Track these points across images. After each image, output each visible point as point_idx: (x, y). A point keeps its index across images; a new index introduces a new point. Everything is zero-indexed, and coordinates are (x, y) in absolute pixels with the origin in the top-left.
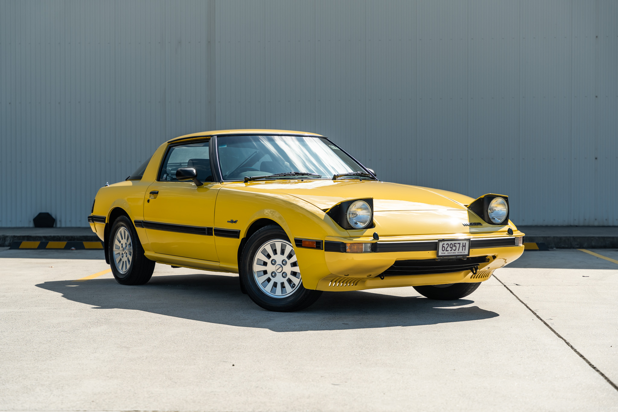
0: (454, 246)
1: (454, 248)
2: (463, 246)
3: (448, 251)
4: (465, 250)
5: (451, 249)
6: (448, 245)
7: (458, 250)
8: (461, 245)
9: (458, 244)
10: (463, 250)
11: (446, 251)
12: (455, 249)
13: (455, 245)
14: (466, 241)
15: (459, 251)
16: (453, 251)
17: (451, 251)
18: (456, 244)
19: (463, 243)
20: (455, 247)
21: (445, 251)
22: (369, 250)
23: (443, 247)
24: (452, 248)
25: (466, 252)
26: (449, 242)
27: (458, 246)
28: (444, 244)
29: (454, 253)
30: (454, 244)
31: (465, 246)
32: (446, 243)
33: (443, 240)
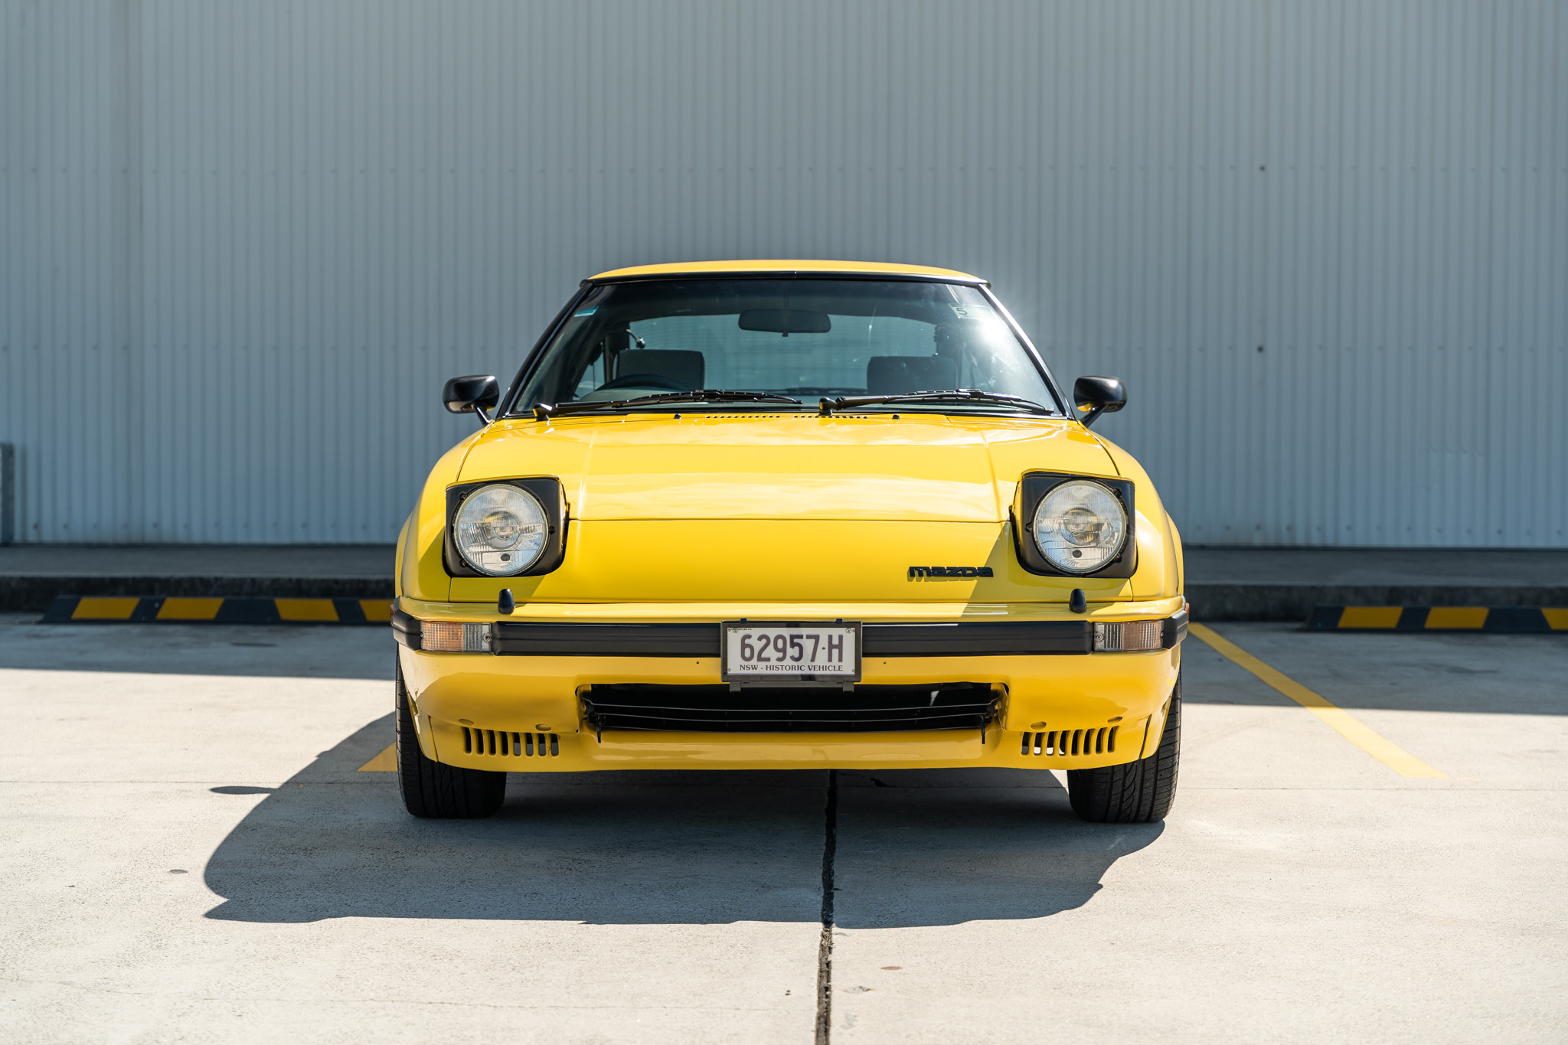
0: (793, 645)
1: (795, 652)
2: (831, 646)
3: (768, 660)
4: (840, 660)
5: (781, 655)
6: (764, 641)
7: (813, 660)
8: (824, 642)
9: (809, 637)
10: (830, 660)
11: (760, 659)
12: (797, 655)
13: (796, 641)
14: (842, 631)
15: (817, 663)
16: (788, 662)
17: (779, 660)
18: (801, 637)
19: (830, 637)
20: (797, 649)
21: (754, 661)
22: (486, 646)
23: (744, 646)
24: (784, 650)
25: (848, 668)
26: (772, 632)
27: (808, 645)
28: (749, 637)
29: (792, 668)
30: (792, 637)
31: (840, 647)
32: (756, 632)
33: (743, 623)
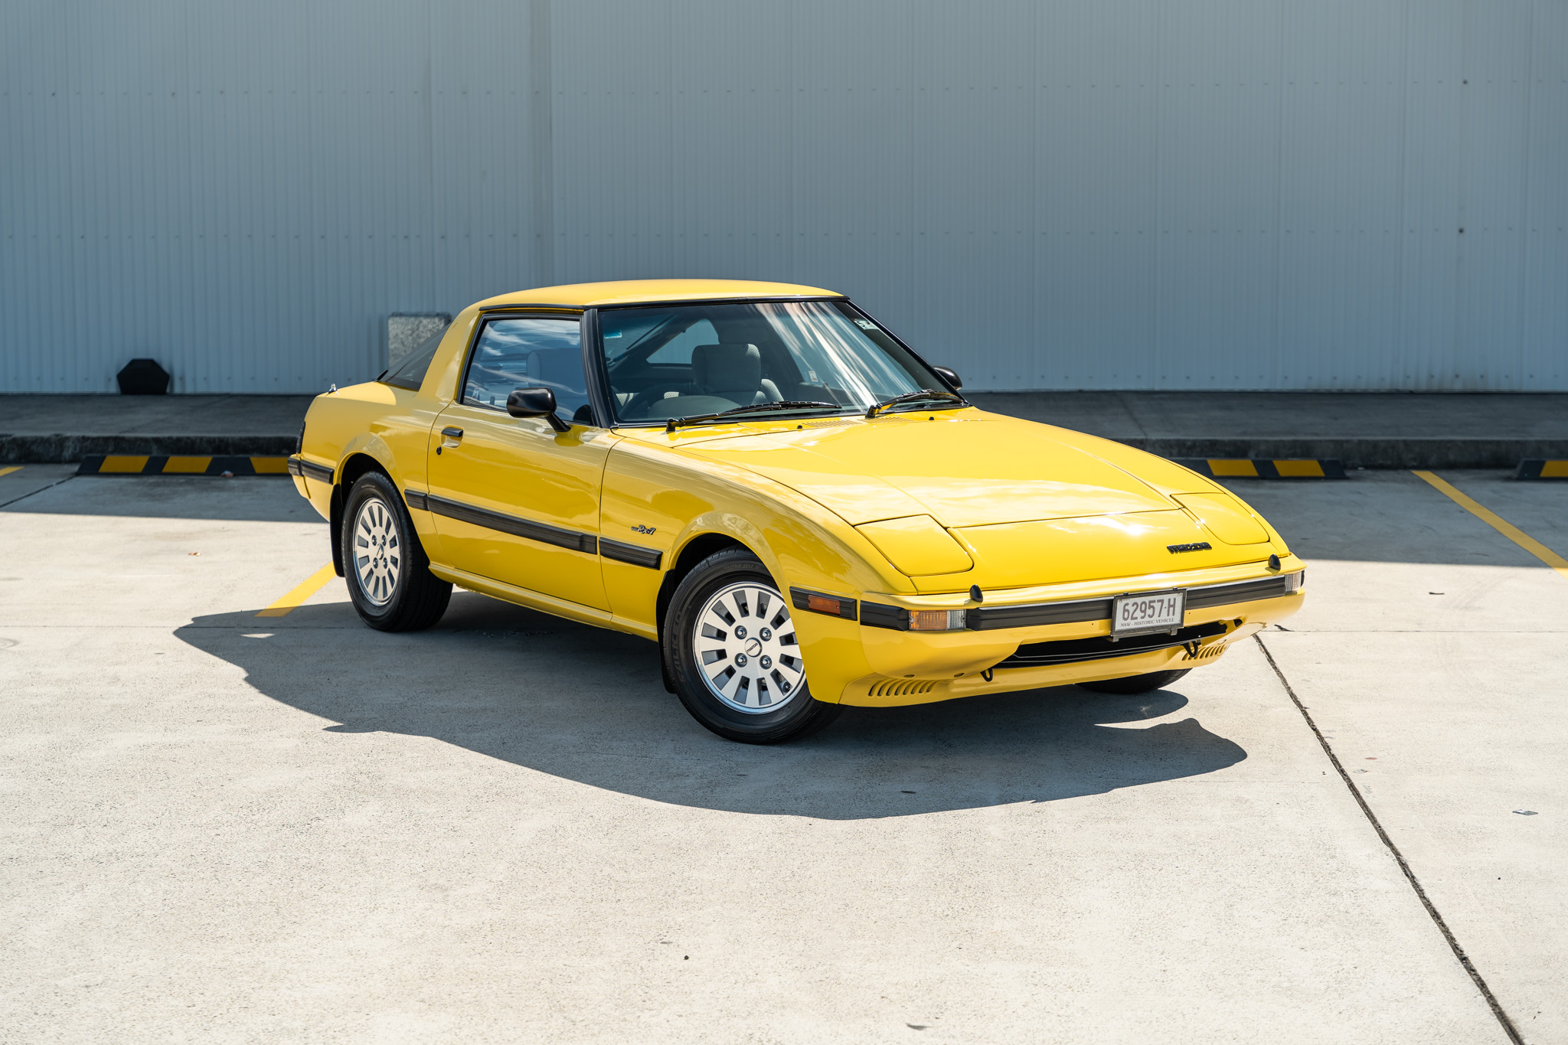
0: (1150, 607)
1: (1149, 612)
2: (1169, 606)
3: (1136, 618)
4: (1174, 614)
5: (1143, 615)
6: (1135, 606)
7: (1160, 616)
8: (1166, 604)
9: (1158, 601)
10: (1168, 615)
11: (1131, 618)
12: (1151, 614)
13: (1152, 604)
14: (1173, 595)
15: (1162, 617)
16: (1147, 618)
17: (1142, 618)
18: (1154, 602)
19: (1168, 600)
20: (1152, 609)
21: (1128, 620)
23: (1125, 611)
24: (1144, 611)
25: (1178, 618)
26: (1139, 600)
27: (1157, 605)
28: (1127, 604)
29: (1148, 622)
30: (1150, 602)
31: (1174, 605)
32: (1131, 601)
33: (1126, 595)
